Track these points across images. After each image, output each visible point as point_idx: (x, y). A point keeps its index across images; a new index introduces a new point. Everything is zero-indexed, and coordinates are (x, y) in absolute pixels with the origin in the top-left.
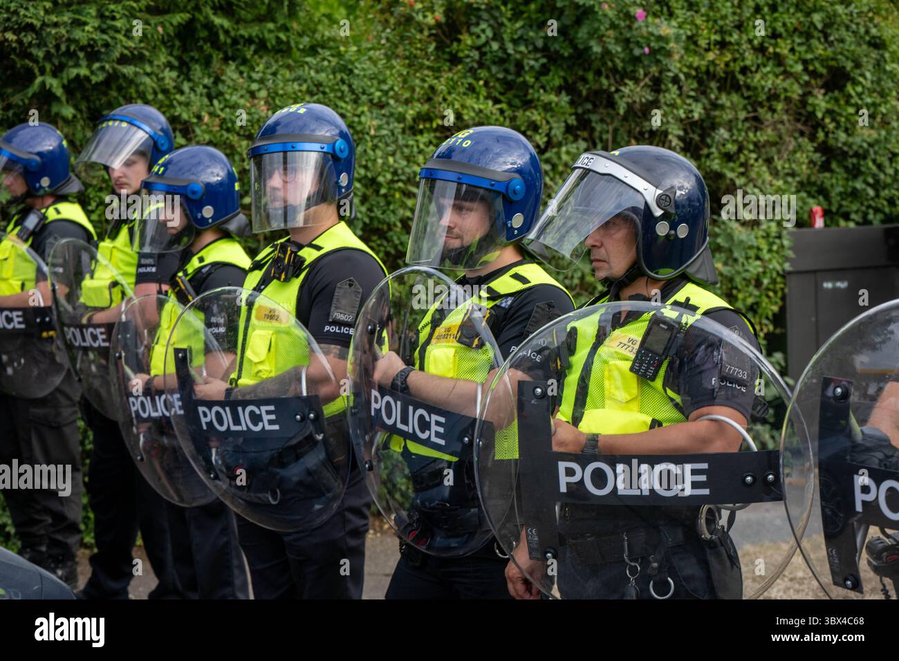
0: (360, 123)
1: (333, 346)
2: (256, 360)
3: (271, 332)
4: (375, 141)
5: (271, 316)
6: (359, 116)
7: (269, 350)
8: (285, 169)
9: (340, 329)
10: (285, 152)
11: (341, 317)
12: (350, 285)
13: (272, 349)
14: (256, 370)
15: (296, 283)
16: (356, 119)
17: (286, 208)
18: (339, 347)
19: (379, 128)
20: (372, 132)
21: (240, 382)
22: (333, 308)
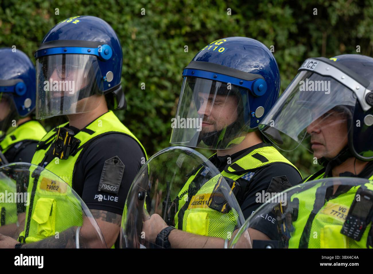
0: (124, 29)
1: (101, 211)
2: (40, 222)
3: (52, 200)
4: (136, 44)
5: (53, 186)
6: (123, 23)
7: (51, 214)
8: (64, 68)
9: (107, 197)
10: (64, 55)
11: (108, 188)
12: (116, 162)
13: (53, 213)
14: (40, 230)
15: (73, 161)
16: (120, 26)
17: (62, 98)
18: (106, 212)
19: (139, 33)
20: (134, 37)
21: (27, 239)
22: (101, 181)
